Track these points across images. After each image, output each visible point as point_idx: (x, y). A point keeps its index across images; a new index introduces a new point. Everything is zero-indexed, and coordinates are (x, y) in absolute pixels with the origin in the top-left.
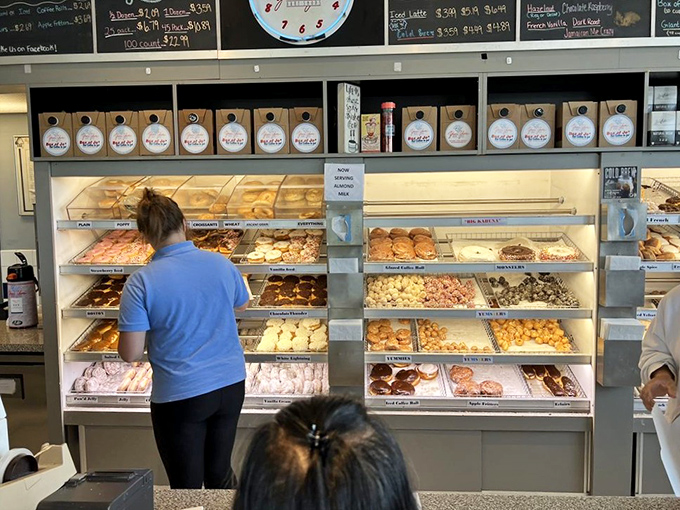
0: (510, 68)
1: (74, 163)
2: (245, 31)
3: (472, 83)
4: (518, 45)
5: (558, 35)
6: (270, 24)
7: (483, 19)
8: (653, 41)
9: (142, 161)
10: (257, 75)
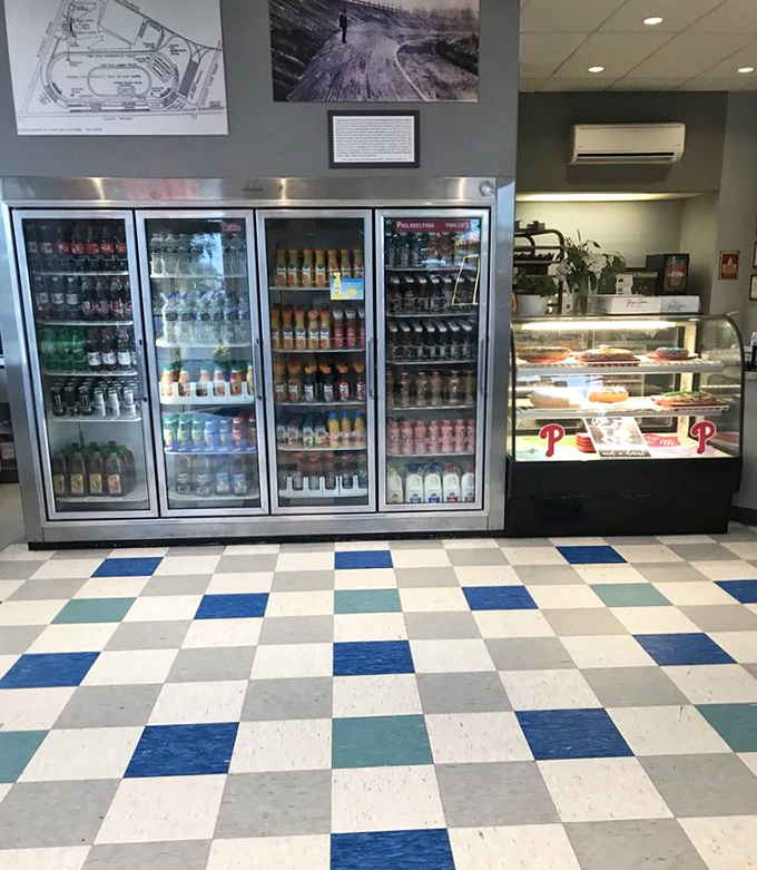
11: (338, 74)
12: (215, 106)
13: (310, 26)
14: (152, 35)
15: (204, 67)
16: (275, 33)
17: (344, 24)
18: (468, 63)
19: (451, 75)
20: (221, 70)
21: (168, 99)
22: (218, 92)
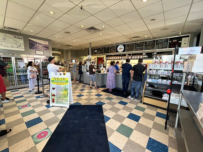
0: (133, 53)
1: (108, 60)
2: (117, 51)
3: (131, 54)
4: (134, 51)
5: (137, 51)
6: (119, 51)
7: (132, 50)
8: (144, 51)
9: (111, 59)
10: (118, 54)
11: (36, 47)
12: (23, 48)
13: (33, 43)
14: (15, 42)
15: (22, 45)
16: (29, 43)
17: (36, 44)
18: (48, 48)
19: (46, 49)
20: (24, 46)
21: (17, 47)
22: (23, 47)
